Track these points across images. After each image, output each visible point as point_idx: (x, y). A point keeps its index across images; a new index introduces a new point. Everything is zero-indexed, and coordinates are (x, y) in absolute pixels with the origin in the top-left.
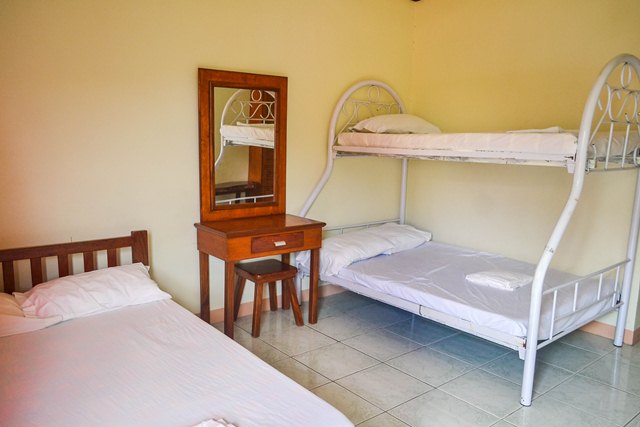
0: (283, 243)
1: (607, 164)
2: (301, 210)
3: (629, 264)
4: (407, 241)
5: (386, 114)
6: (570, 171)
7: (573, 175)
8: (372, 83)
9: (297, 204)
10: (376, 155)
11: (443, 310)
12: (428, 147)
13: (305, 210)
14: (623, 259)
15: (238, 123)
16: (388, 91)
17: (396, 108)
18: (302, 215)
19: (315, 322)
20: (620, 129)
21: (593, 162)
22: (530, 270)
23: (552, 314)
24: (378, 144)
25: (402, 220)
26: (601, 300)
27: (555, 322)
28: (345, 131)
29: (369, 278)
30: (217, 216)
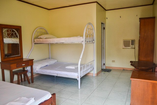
0: (24, 65)
1: (88, 43)
2: (27, 57)
3: (94, 61)
4: (52, 62)
5: (45, 34)
6: (82, 44)
7: (83, 45)
8: (41, 27)
9: (26, 56)
10: (44, 43)
11: (62, 74)
12: (55, 41)
13: (28, 57)
14: (93, 60)
15: (6, 38)
16: (44, 29)
17: (47, 33)
18: (27, 58)
19: (33, 82)
20: (90, 36)
21: (86, 42)
22: (77, 64)
23: (82, 71)
24: (44, 41)
25: (50, 58)
26: (90, 68)
27: (83, 72)
28: (36, 38)
29: (45, 70)
30: (6, 60)
